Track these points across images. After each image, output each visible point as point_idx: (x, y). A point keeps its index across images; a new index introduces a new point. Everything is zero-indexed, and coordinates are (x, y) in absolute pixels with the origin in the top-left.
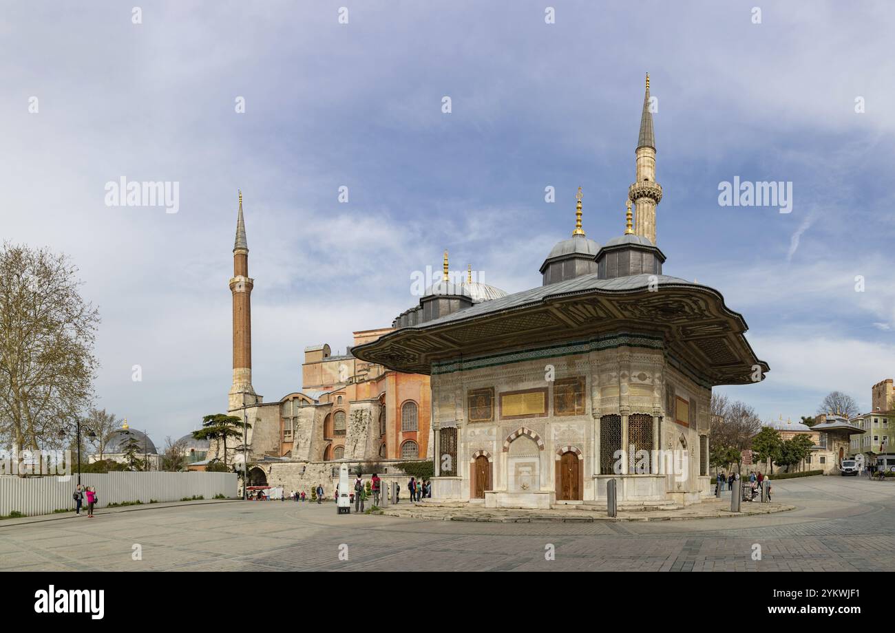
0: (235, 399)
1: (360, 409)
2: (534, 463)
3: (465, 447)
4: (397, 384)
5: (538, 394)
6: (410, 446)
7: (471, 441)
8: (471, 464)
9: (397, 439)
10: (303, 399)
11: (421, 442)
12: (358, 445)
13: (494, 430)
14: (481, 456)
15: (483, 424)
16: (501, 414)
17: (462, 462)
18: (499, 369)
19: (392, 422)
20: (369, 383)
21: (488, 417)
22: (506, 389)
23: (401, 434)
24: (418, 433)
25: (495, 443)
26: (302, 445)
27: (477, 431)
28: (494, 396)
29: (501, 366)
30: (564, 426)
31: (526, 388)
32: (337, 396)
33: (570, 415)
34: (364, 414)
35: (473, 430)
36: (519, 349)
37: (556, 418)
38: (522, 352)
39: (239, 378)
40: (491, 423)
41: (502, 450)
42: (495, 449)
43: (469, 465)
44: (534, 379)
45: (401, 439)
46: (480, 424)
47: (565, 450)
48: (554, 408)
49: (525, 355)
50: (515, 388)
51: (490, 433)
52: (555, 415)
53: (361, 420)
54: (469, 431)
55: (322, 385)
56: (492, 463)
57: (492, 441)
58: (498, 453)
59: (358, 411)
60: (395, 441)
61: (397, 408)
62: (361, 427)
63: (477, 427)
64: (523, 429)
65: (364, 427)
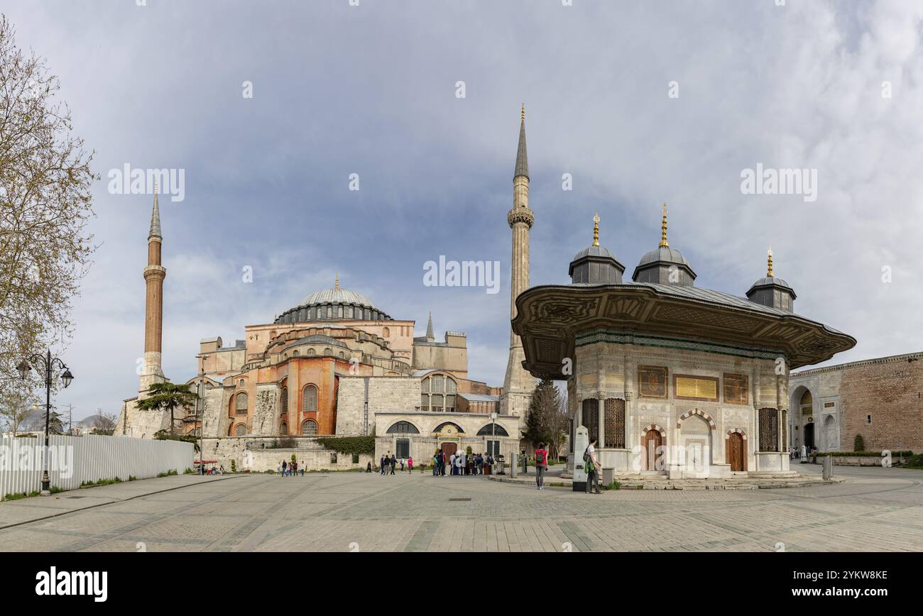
0: (146, 380)
1: (267, 390)
2: (704, 440)
3: (635, 421)
4: (299, 370)
5: (710, 382)
6: (310, 424)
7: (641, 415)
8: (642, 437)
9: (298, 418)
10: (208, 382)
11: (320, 421)
12: (265, 422)
13: (668, 407)
14: (653, 430)
15: (656, 400)
16: (675, 393)
17: (632, 435)
18: (675, 353)
19: (295, 403)
20: (269, 368)
21: (661, 394)
22: (679, 371)
23: (302, 413)
24: (318, 413)
25: (669, 419)
26: (210, 423)
27: (649, 406)
28: (667, 375)
29: (676, 350)
30: (732, 412)
31: (699, 375)
32: (240, 379)
33: (737, 403)
34: (270, 395)
35: (644, 404)
36: (695, 339)
37: (727, 405)
38: (697, 342)
39: (151, 361)
40: (664, 401)
41: (676, 426)
42: (669, 425)
43: (640, 438)
44: (707, 369)
45: (302, 418)
46: (653, 400)
47: (733, 431)
48: (724, 395)
49: (699, 346)
50: (689, 373)
51: (663, 409)
52: (725, 401)
53: (267, 400)
54: (640, 405)
55: (216, 372)
56: (665, 438)
57: (666, 417)
58: (672, 430)
59: (264, 392)
60: (296, 420)
61: (299, 391)
62: (268, 407)
63: (649, 402)
64: (696, 410)
65: (271, 407)
